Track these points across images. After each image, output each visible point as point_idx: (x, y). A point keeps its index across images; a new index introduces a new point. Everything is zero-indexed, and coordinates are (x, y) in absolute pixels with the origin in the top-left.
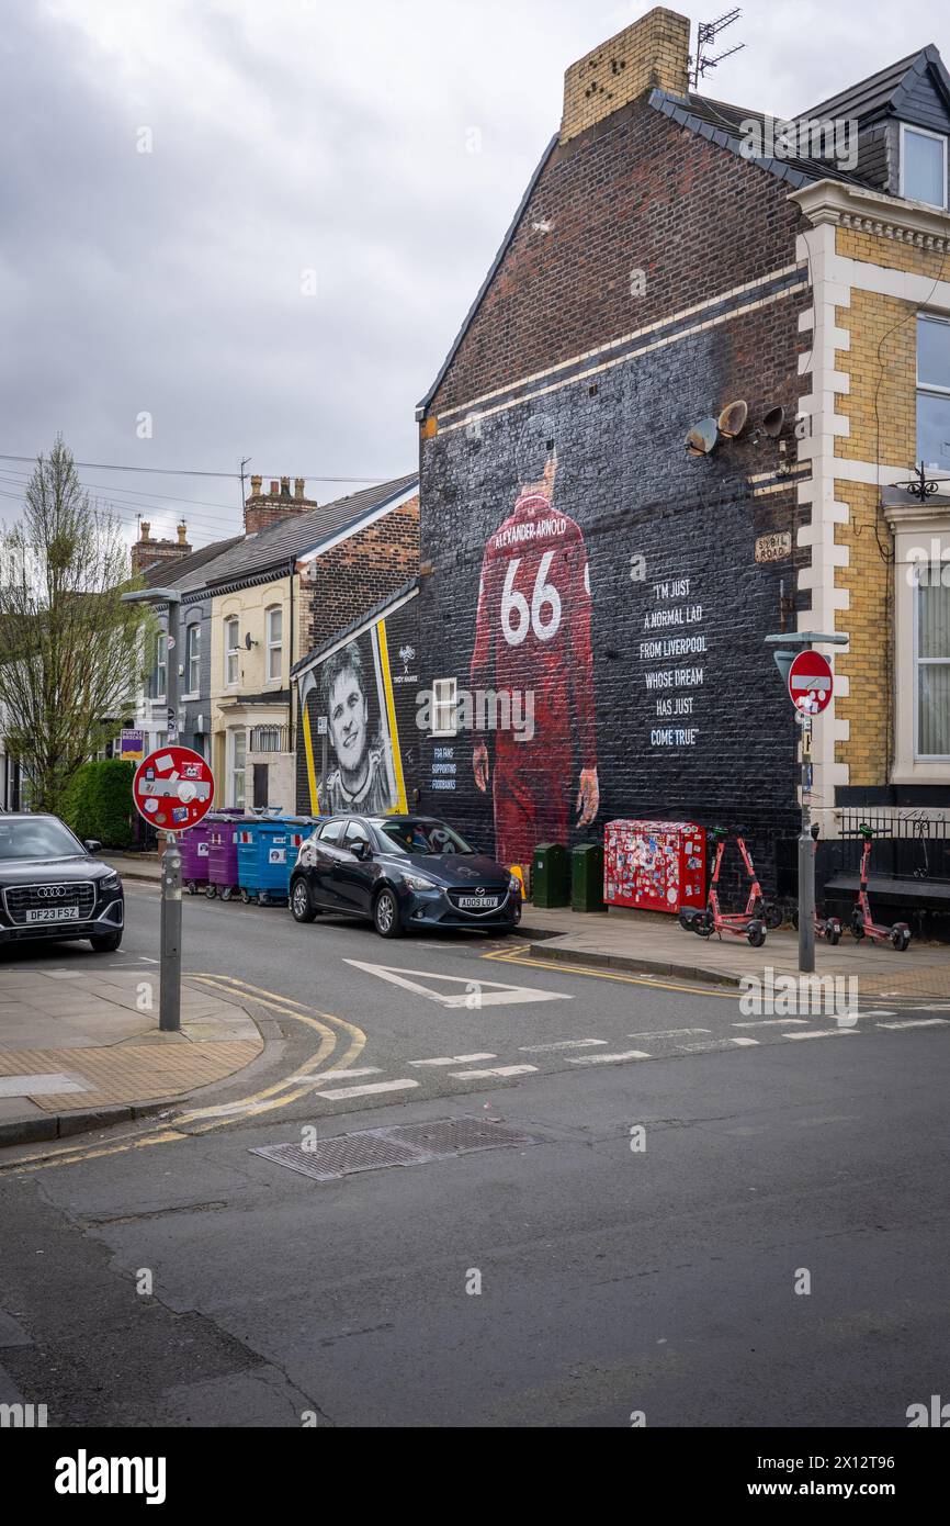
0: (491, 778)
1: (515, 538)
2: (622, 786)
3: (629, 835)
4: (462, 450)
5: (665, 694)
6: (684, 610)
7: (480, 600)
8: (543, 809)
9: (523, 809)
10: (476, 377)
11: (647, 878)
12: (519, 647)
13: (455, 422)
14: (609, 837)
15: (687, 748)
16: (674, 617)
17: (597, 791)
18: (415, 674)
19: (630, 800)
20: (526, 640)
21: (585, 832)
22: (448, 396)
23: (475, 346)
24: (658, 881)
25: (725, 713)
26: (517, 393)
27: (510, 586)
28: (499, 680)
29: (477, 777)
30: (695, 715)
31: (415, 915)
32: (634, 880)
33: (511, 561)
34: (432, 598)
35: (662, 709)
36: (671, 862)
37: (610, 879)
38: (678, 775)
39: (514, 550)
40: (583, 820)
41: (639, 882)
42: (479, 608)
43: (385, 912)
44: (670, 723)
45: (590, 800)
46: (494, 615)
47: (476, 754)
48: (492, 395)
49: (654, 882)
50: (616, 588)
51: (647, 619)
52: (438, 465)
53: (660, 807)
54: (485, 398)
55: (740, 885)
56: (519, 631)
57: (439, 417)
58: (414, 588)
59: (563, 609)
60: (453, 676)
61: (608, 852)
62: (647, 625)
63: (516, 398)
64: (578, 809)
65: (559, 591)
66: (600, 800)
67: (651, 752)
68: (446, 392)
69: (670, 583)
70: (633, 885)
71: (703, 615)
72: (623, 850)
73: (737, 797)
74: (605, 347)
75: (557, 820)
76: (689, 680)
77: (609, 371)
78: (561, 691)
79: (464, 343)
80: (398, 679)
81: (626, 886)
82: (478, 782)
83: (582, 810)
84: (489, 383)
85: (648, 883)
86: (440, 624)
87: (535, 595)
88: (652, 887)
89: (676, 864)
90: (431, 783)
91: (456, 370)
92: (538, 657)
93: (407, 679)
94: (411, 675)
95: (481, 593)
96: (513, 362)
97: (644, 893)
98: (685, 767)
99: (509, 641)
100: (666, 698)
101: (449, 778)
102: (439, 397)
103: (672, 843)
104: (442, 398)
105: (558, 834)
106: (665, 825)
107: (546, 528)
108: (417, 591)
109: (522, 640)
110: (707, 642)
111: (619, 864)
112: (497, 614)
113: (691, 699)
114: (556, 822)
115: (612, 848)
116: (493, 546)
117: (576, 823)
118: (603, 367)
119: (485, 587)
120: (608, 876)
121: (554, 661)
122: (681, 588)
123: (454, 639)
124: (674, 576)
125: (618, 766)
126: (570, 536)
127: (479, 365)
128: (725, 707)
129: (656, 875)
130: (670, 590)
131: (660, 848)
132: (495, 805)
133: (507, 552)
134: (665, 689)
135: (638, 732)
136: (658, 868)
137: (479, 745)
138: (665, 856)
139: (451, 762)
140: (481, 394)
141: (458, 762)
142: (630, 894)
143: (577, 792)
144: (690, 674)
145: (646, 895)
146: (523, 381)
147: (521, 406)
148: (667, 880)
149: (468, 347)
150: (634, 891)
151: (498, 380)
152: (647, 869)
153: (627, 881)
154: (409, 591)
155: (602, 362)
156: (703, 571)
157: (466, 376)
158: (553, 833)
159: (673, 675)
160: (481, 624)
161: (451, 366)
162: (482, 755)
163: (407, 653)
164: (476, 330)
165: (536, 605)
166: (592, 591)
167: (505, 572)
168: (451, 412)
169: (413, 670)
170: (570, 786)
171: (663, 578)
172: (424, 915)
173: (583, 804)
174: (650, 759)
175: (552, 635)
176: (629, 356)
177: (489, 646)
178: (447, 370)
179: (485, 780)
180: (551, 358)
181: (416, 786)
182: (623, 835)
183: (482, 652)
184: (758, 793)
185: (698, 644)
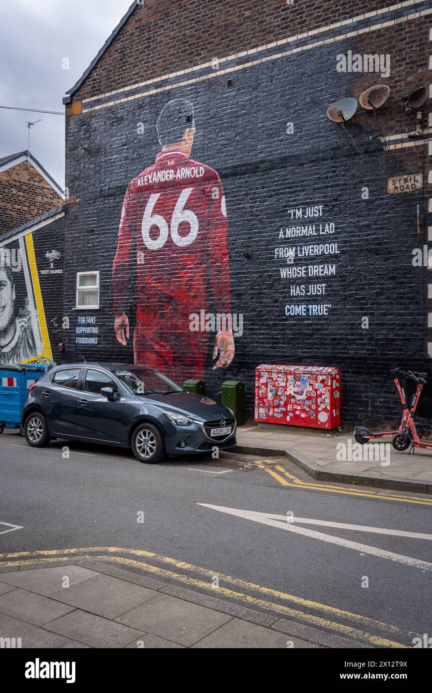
0: (131, 337)
1: (156, 180)
2: (257, 342)
3: (280, 375)
4: (105, 123)
5: (299, 281)
6: (317, 226)
7: (122, 221)
8: (181, 357)
9: (161, 356)
10: (119, 75)
11: (298, 405)
12: (159, 251)
13: (98, 105)
14: (260, 377)
15: (319, 318)
16: (309, 231)
17: (233, 345)
18: (60, 269)
19: (264, 352)
20: (165, 246)
21: (222, 372)
22: (92, 88)
23: (118, 56)
24: (309, 407)
25: (356, 294)
26: (157, 85)
27: (151, 211)
28: (139, 273)
29: (117, 336)
30: (328, 295)
31: (179, 445)
32: (286, 405)
33: (152, 195)
34: (76, 219)
35: (295, 291)
36: (322, 394)
37: (261, 405)
38: (312, 335)
39: (155, 187)
40: (219, 364)
41: (289, 407)
42: (120, 226)
43: (146, 442)
44: (303, 301)
45: (226, 351)
46: (135, 230)
47: (118, 321)
48: (134, 87)
49: (305, 407)
50: (251, 211)
51: (281, 232)
52: (83, 132)
53: (294, 356)
54: (127, 89)
55: (370, 409)
56: (158, 241)
57: (84, 101)
58: (60, 213)
59: (200, 226)
60: (97, 270)
61: (258, 387)
62: (281, 236)
63: (156, 88)
64: (214, 358)
65: (197, 214)
66: (236, 351)
67: (286, 320)
68: (90, 85)
69: (304, 209)
70: (284, 409)
71: (336, 229)
72: (274, 386)
73: (368, 350)
74: (242, 54)
75: (195, 363)
76: (322, 272)
77: (245, 70)
78: (198, 280)
79: (107, 54)
80: (43, 272)
81: (276, 410)
82: (119, 339)
83: (218, 358)
84: (132, 79)
85: (299, 408)
86: (84, 236)
87: (174, 217)
88: (303, 411)
89: (327, 395)
90: (75, 340)
91: (99, 71)
92: (176, 257)
93: (52, 272)
94: (57, 269)
95: (123, 215)
96: (155, 65)
97: (295, 414)
98: (317, 330)
99: (149, 247)
100: (300, 284)
101: (92, 337)
102: (83, 89)
103: (322, 381)
104: (87, 89)
105: (195, 373)
106: (314, 369)
107: (185, 173)
108: (63, 214)
109: (161, 246)
110: (339, 248)
111: (270, 395)
112: (138, 229)
113: (324, 285)
114: (193, 365)
115: (262, 384)
116: (135, 184)
117: (213, 366)
118: (241, 67)
119: (127, 212)
120: (259, 403)
121: (191, 260)
122: (315, 211)
123: (97, 246)
124: (307, 204)
125: (253, 329)
126: (209, 178)
127: (122, 67)
128: (357, 290)
129: (307, 403)
130: (304, 213)
131: (311, 385)
132: (135, 354)
133: (150, 189)
134: (297, 278)
135: (273, 306)
136: (309, 398)
137: (121, 314)
138: (316, 390)
139: (94, 326)
140: (124, 86)
141: (100, 326)
142: (282, 415)
143: (214, 346)
144: (323, 268)
145: (297, 417)
146: (164, 77)
147: (162, 93)
148: (318, 406)
149: (110, 56)
150: (285, 414)
151: (139, 77)
152: (298, 399)
153: (278, 406)
154: (56, 214)
155: (238, 64)
156: (336, 200)
157: (109, 75)
158: (190, 373)
159: (307, 269)
160: (121, 236)
161: (94, 68)
162: (123, 322)
163: (53, 255)
164: (118, 45)
165: (175, 224)
166: (228, 214)
167: (146, 202)
168: (95, 98)
169: (57, 266)
170: (207, 342)
171: (297, 205)
172: (186, 444)
173: (219, 354)
174: (283, 325)
175: (189, 243)
176: (264, 60)
177: (130, 250)
178: (91, 71)
179: (126, 337)
180: (191, 62)
181: (61, 341)
182: (274, 376)
183: (123, 254)
184: (389, 347)
185: (332, 249)
